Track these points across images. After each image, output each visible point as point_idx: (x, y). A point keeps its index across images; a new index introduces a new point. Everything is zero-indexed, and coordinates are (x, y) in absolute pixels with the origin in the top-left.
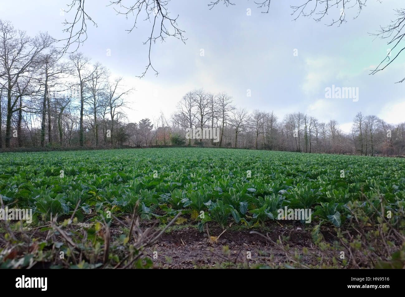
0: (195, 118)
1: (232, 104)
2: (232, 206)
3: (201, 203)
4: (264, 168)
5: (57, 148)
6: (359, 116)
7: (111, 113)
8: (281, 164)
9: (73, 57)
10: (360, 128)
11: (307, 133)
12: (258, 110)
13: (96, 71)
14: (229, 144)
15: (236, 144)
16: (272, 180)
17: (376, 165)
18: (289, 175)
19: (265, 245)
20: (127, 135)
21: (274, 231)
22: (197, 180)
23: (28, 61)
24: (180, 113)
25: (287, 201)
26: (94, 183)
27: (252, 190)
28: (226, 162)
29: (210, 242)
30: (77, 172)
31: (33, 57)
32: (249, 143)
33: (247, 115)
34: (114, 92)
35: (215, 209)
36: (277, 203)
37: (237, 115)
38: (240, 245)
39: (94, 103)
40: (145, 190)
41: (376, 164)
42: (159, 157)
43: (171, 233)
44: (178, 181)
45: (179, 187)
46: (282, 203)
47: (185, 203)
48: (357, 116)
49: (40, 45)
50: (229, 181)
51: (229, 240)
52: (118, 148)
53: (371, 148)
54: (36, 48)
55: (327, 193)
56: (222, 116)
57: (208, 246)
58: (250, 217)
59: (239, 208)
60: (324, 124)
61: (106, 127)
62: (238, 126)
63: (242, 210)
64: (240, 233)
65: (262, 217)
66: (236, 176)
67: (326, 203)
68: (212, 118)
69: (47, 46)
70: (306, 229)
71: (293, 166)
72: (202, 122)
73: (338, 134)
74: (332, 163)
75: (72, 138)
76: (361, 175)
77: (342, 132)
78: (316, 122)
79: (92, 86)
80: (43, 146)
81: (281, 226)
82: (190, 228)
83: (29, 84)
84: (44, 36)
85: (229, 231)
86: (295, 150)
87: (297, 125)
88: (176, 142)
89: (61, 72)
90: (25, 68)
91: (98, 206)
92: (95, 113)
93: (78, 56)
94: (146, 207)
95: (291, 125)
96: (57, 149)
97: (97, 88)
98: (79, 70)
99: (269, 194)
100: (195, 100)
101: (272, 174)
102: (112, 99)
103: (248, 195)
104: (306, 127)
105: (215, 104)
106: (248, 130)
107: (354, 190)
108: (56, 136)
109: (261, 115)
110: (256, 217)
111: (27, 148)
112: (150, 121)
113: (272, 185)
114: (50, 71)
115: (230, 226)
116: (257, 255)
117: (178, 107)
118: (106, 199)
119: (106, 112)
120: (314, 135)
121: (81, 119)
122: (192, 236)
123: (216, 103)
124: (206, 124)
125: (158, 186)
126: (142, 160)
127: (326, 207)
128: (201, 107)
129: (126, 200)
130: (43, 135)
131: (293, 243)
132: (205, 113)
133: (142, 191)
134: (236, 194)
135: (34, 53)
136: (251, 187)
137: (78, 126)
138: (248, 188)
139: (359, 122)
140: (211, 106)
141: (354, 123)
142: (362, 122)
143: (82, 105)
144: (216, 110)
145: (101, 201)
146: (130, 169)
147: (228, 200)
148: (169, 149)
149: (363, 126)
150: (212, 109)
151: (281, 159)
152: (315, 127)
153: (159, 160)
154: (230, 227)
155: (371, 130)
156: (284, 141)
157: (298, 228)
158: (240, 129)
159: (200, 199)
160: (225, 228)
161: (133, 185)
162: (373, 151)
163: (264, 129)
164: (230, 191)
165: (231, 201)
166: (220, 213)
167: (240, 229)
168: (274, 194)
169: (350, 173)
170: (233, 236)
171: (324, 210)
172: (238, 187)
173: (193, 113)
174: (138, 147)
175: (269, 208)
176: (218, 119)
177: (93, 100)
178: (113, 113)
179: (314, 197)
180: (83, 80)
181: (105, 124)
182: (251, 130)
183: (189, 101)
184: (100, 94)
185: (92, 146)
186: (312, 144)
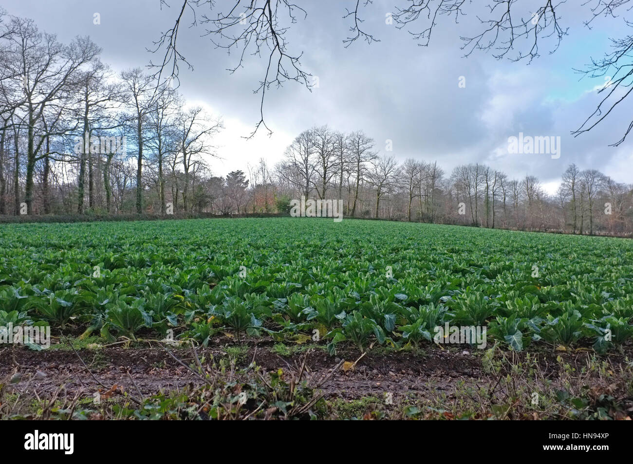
0: (314, 171)
1: (373, 151)
2: (374, 321)
3: (331, 315)
4: (419, 259)
5: (102, 215)
6: (572, 171)
7: (185, 163)
8: (446, 252)
9: (127, 76)
10: (573, 190)
11: (489, 197)
12: (413, 161)
13: (162, 97)
14: (367, 212)
15: (377, 212)
16: (432, 279)
17: (591, 255)
18: (456, 271)
19: (419, 375)
20: (209, 197)
21: (431, 356)
22: (323, 279)
23: (60, 81)
24: (291, 164)
25: (451, 314)
26: (177, 282)
27: (402, 296)
28: (363, 247)
29: (343, 369)
30: (147, 261)
31: (67, 76)
32: (398, 210)
33: (396, 167)
34: (189, 131)
35: (351, 325)
36: (436, 316)
37: (380, 168)
38: (385, 374)
39: (158, 147)
40: (252, 294)
41: (590, 253)
42: (261, 236)
43: (291, 356)
44: (296, 281)
45: (298, 290)
46: (444, 316)
47: (308, 314)
48: (568, 171)
49: (77, 58)
50: (370, 281)
51: (370, 367)
52: (195, 218)
53: (589, 221)
54: (71, 62)
55: (507, 303)
56: (356, 169)
57: (342, 375)
58: (399, 335)
59: (383, 322)
60: (517, 182)
61: (177, 184)
62: (381, 185)
63: (388, 326)
64: (385, 357)
65: (416, 337)
66: (379, 272)
67: (504, 318)
68: (340, 171)
69: (88, 58)
70: (475, 354)
71: (464, 255)
72: (325, 178)
73: (538, 198)
74: (523, 250)
75: (124, 201)
76: (562, 273)
77: (544, 195)
78: (503, 180)
79: (156, 120)
80: (80, 213)
81: (440, 348)
82: (317, 349)
83: (60, 117)
84: (84, 43)
85: (370, 355)
86: (470, 223)
87: (473, 183)
88: (284, 209)
89: (109, 99)
90: (55, 92)
91: (188, 317)
92: (160, 162)
93: (135, 74)
94: (256, 320)
95: (464, 184)
96: (102, 217)
97: (163, 123)
98: (136, 96)
99: (425, 302)
100: (314, 144)
101: (431, 269)
102: (186, 140)
103: (396, 304)
104: (488, 187)
105: (345, 151)
106: (397, 191)
107: (548, 297)
108: (100, 197)
109: (418, 168)
110: (407, 336)
111: (57, 216)
112: (244, 175)
113: (430, 288)
114: (92, 98)
115: (371, 347)
116: (407, 388)
117: (288, 155)
118: (198, 306)
119: (176, 162)
120: (500, 199)
121: (139, 171)
122: (319, 361)
123: (347, 148)
124: (331, 180)
125: (269, 288)
126: (238, 242)
127: (503, 323)
128: (324, 155)
129: (230, 309)
130: (82, 196)
131: (457, 372)
132: (329, 164)
133: (247, 296)
134: (379, 303)
135: (67, 69)
136: (400, 293)
137: (135, 182)
138: (397, 293)
139: (571, 181)
140: (339, 154)
141: (563, 182)
142: (576, 181)
143: (141, 149)
144: (347, 160)
145: (192, 310)
146: (223, 258)
147: (368, 312)
148: (274, 219)
149: (578, 188)
150: (341, 157)
151: (447, 242)
152: (501, 188)
153: (263, 243)
154: (371, 350)
155: (589, 193)
156: (453, 209)
157: (465, 352)
158: (384, 190)
159: (330, 309)
160: (364, 351)
161: (234, 286)
162: (591, 227)
163: (422, 190)
164: (371, 299)
165: (372, 313)
166: (357, 330)
167: (384, 352)
168: (432, 303)
169: (547, 268)
170: (375, 361)
171: (501, 329)
172: (382, 291)
173: (312, 163)
174: (226, 215)
175: (425, 324)
176: (350, 174)
177: (158, 142)
178: (187, 163)
179: (489, 309)
180: (142, 112)
181: (175, 180)
182: (401, 191)
183: (306, 146)
184: (167, 134)
185: (155, 214)
186: (496, 214)
